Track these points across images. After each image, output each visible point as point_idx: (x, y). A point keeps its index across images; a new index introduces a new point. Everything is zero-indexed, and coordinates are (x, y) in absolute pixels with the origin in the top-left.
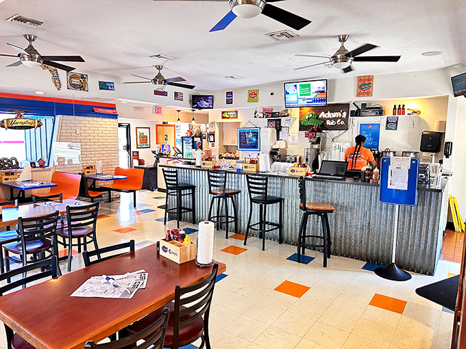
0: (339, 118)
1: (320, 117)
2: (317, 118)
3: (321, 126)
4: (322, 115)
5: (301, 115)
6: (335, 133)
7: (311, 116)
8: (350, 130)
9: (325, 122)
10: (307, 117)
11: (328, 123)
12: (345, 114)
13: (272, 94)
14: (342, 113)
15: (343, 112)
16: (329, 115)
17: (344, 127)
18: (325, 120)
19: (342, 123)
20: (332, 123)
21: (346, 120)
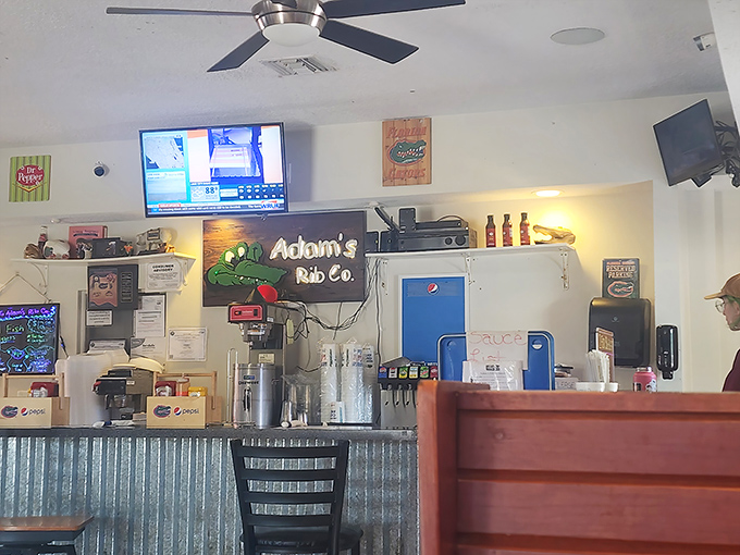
0: (333, 260)
1: (274, 255)
2: (264, 259)
3: (277, 285)
4: (281, 249)
5: (209, 253)
6: (327, 311)
7: (241, 251)
8: (371, 303)
9: (291, 273)
10: (229, 256)
11: (301, 275)
12: (352, 245)
13: (100, 172)
14: (343, 244)
15: (346, 239)
16: (303, 249)
17: (356, 291)
18: (288, 267)
19: (345, 276)
20: (315, 278)
21: (358, 267)
